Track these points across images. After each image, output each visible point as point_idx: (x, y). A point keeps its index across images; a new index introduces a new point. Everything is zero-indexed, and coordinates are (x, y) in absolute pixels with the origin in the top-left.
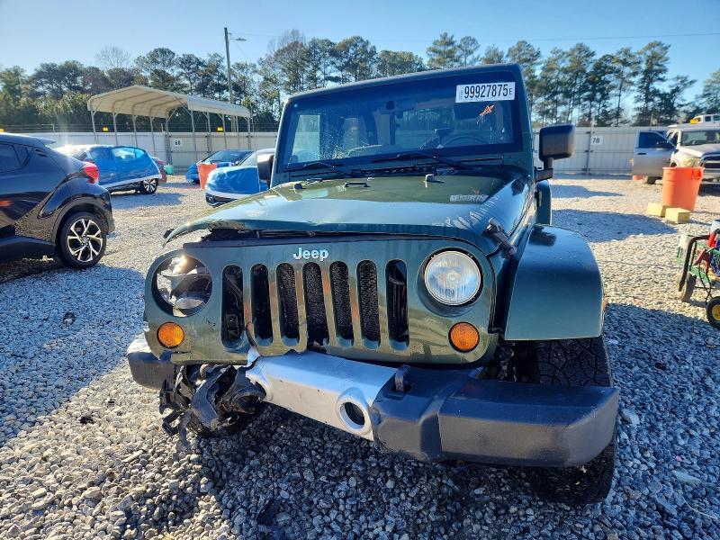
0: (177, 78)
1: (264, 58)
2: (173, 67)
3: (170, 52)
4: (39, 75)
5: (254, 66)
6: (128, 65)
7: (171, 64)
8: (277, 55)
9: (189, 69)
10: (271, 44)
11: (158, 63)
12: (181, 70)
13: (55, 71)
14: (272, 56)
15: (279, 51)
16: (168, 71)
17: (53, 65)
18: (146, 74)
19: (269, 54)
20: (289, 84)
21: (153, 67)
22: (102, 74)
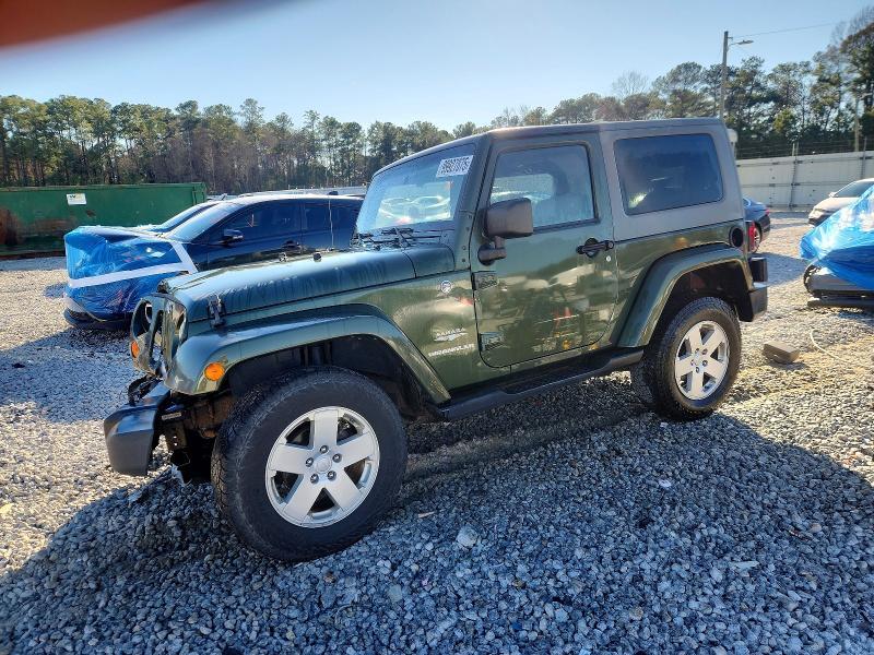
0: (700, 96)
1: (824, 50)
2: (697, 84)
3: (695, 66)
4: (558, 113)
5: (807, 64)
6: (646, 89)
7: (694, 79)
8: (845, 44)
9: (715, 82)
10: (839, 30)
11: (679, 81)
12: (706, 85)
13: (573, 107)
14: (839, 46)
15: (850, 38)
16: (690, 88)
17: (572, 101)
18: (663, 96)
19: (833, 44)
20: (858, 82)
21: (672, 87)
22: (618, 104)
